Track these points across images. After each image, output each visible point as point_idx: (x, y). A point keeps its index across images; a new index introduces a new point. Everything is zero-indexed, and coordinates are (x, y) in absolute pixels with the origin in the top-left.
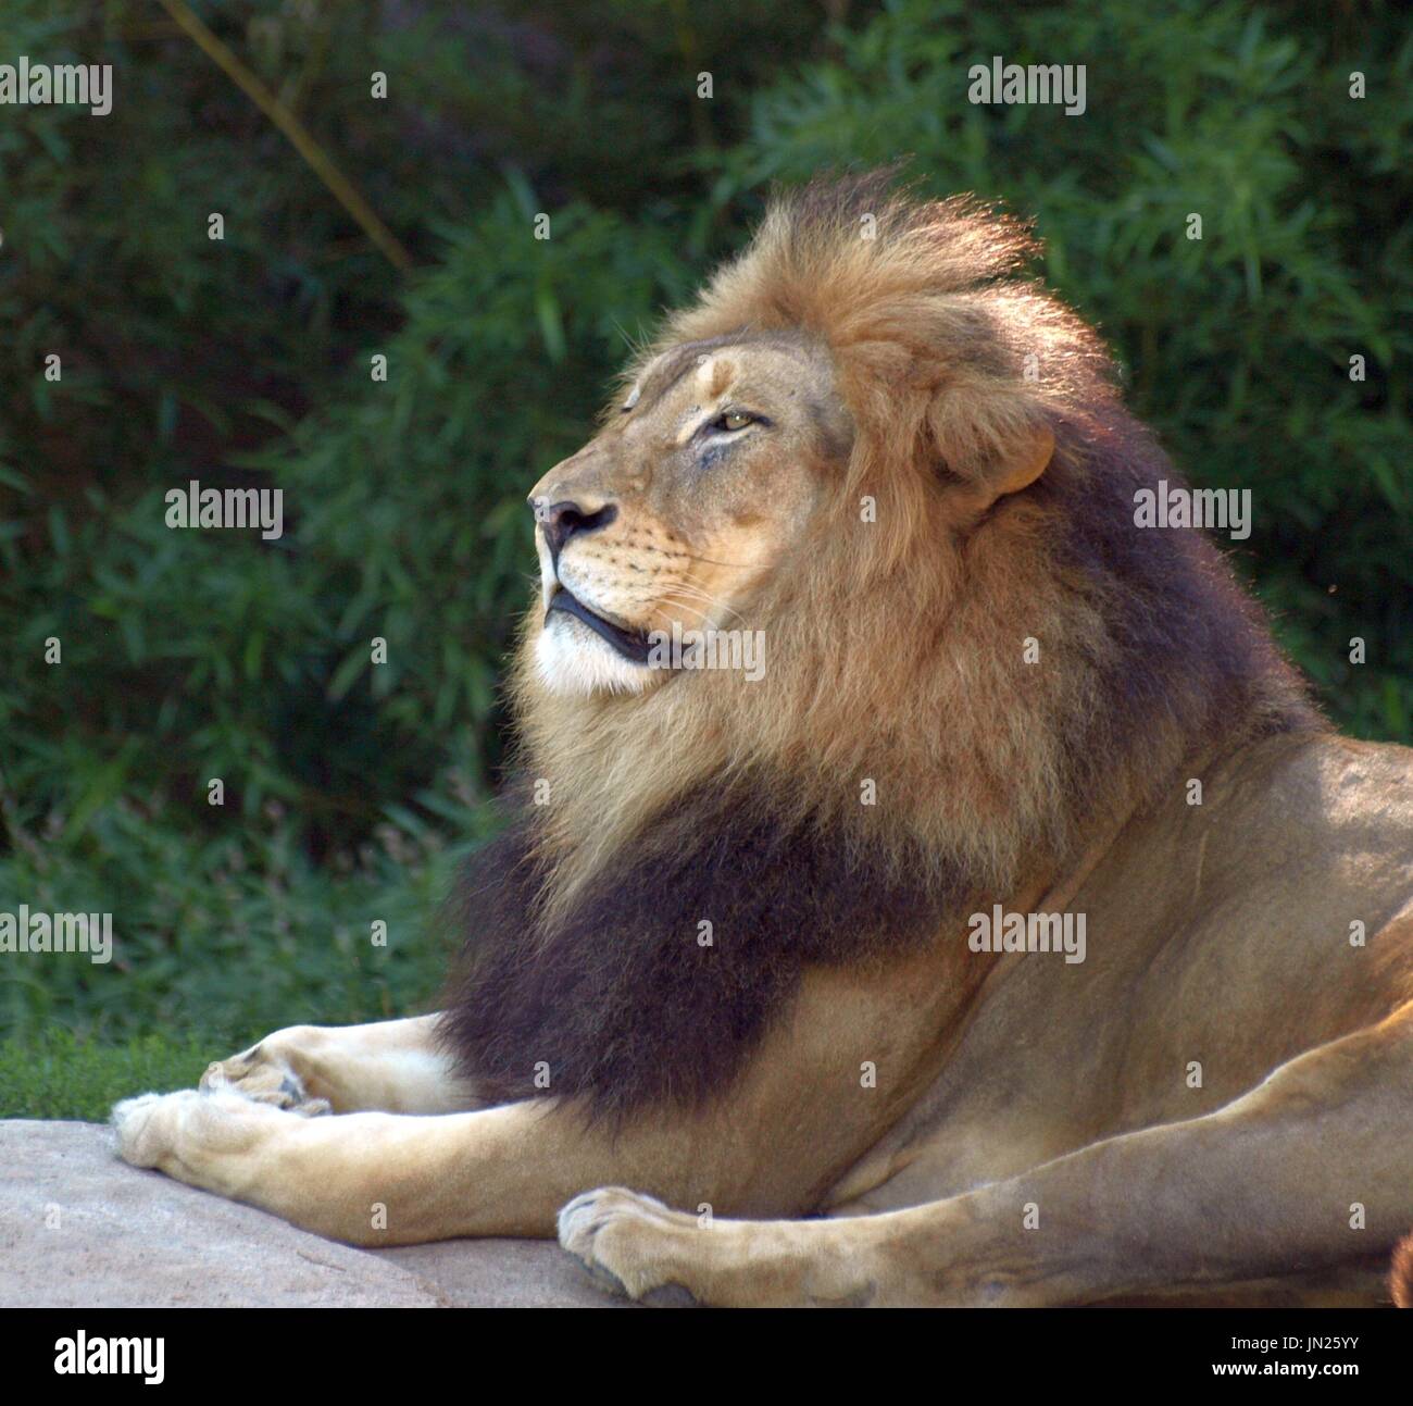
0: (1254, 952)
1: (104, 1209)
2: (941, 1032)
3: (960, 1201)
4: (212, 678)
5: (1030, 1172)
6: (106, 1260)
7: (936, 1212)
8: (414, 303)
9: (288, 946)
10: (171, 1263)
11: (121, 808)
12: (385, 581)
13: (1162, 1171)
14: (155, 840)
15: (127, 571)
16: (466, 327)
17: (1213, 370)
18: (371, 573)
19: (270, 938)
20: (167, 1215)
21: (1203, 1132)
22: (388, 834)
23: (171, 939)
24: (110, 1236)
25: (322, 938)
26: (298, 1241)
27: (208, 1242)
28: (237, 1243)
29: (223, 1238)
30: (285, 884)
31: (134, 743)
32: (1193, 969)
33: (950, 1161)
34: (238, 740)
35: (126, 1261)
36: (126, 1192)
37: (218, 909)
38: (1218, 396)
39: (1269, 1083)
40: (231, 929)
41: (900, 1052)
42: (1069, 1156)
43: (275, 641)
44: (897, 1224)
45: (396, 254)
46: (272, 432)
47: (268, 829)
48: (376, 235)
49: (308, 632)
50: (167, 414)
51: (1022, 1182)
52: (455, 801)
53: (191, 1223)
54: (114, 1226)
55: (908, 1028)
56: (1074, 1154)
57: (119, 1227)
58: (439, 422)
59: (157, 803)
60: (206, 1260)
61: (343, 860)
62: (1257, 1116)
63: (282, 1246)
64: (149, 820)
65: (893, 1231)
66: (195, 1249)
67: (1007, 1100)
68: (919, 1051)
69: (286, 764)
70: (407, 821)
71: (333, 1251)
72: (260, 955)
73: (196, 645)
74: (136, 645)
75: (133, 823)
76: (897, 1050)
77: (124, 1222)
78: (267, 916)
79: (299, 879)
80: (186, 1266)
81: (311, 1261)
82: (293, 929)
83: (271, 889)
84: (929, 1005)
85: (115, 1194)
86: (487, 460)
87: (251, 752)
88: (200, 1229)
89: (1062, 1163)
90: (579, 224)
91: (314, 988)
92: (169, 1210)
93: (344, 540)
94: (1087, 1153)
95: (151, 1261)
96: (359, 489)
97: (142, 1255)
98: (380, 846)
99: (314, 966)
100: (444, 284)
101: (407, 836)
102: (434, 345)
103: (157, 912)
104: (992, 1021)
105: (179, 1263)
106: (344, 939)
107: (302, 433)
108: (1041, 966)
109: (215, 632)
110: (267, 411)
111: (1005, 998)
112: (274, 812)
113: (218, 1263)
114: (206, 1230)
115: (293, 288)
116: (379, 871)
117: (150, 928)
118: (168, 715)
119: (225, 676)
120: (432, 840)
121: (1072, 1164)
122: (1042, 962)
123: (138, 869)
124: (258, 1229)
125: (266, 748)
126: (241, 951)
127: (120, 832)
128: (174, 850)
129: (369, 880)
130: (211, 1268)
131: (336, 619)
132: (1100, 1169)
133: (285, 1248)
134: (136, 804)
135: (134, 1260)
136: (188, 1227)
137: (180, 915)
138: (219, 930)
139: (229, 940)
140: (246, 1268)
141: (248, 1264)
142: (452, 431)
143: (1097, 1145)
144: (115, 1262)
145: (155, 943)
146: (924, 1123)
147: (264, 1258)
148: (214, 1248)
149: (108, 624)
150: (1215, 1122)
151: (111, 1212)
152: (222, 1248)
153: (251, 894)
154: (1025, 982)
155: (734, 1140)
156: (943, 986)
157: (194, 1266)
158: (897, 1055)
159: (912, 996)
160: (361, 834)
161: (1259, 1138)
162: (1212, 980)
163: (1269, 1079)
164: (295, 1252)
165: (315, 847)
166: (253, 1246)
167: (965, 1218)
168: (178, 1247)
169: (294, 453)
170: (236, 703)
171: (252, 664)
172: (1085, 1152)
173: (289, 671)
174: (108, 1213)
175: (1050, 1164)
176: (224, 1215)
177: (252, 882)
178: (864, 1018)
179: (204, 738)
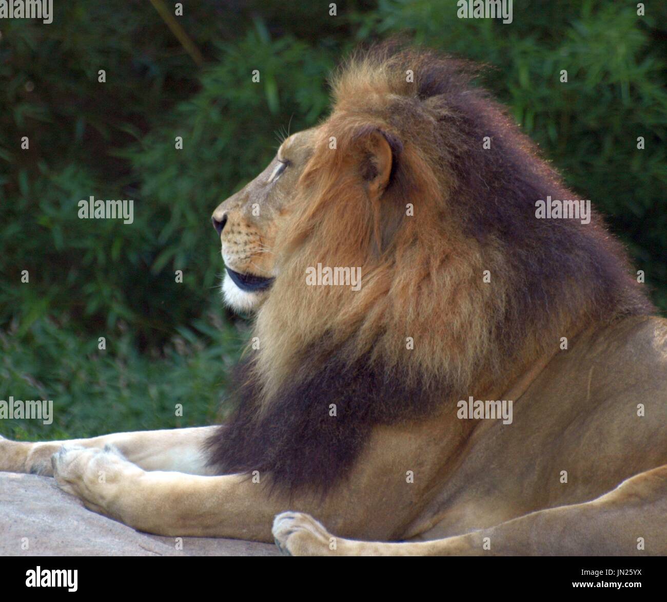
0: (618, 428)
1: (45, 518)
2: (449, 458)
3: (465, 537)
4: (95, 259)
5: (500, 525)
6: (45, 543)
7: (453, 542)
8: (206, 81)
9: (126, 393)
10: (77, 546)
11: (47, 321)
12: (183, 216)
13: (565, 528)
14: (63, 337)
15: (57, 204)
16: (231, 94)
17: (595, 136)
18: (176, 212)
19: (117, 389)
20: (76, 523)
21: (586, 510)
22: (178, 341)
23: (68, 387)
24: (47, 531)
25: (142, 390)
26: (140, 539)
27: (95, 537)
28: (109, 538)
29: (103, 536)
30: (125, 362)
31: (55, 289)
32: (588, 434)
33: (458, 520)
34: (106, 290)
35: (55, 544)
36: (56, 510)
37: (92, 373)
38: (597, 149)
39: (620, 488)
40: (98, 383)
41: (428, 467)
42: (520, 518)
43: (127, 243)
44: (434, 547)
45: (197, 57)
46: (132, 139)
47: (118, 334)
48: (188, 47)
49: (143, 239)
50: (80, 128)
51: (496, 529)
52: (212, 327)
53: (88, 528)
54: (49, 527)
55: (432, 455)
56: (522, 517)
57: (52, 527)
58: (214, 140)
59: (65, 319)
60: (94, 546)
61: (154, 352)
62: (613, 503)
63: (132, 541)
64: (61, 328)
65: (431, 550)
66: (89, 540)
67: (488, 492)
68: (438, 467)
69: (130, 303)
70: (188, 335)
71: (156, 545)
72: (111, 396)
73: (89, 243)
74: (59, 240)
75: (52, 328)
76: (427, 465)
77: (55, 525)
78: (116, 378)
79: (133, 361)
80: (84, 549)
81: (146, 550)
82: (129, 386)
83: (118, 365)
84: (443, 444)
85: (51, 511)
86: (236, 160)
87: (113, 297)
88: (92, 531)
89: (516, 521)
90: (288, 47)
91: (137, 414)
92: (77, 520)
93: (164, 195)
94: (529, 518)
95: (67, 545)
96: (172, 171)
97: (62, 542)
98: (174, 347)
99: (138, 403)
100: (221, 72)
101: (187, 342)
102: (214, 101)
103: (62, 373)
104: (477, 456)
105: (81, 547)
106: (153, 391)
107: (147, 141)
108: (502, 430)
109: (98, 237)
110: (129, 129)
111: (484, 445)
112: (122, 327)
113: (100, 548)
114: (94, 531)
115: (145, 69)
116: (172, 359)
117: (58, 380)
118: (72, 276)
119: (101, 258)
120: (199, 345)
121: (521, 522)
122: (503, 428)
123: (53, 351)
124: (120, 532)
125: (119, 295)
126: (102, 394)
127: (45, 332)
128: (71, 343)
129: (167, 362)
130: (96, 550)
131: (158, 234)
132: (534, 525)
133: (133, 542)
134: (54, 319)
135: (58, 544)
136: (86, 529)
137: (74, 375)
138: (91, 383)
139: (97, 389)
140: (114, 551)
141: (115, 549)
142: (220, 145)
143: (534, 513)
144: (49, 544)
145: (60, 388)
146: (444, 503)
147: (122, 547)
148: (98, 540)
149: (46, 230)
150: (592, 505)
151: (48, 520)
152: (102, 541)
153: (108, 366)
154: (494, 438)
155: (352, 500)
156: (450, 436)
157: (88, 549)
158: (427, 468)
159: (435, 439)
160: (164, 340)
161: (613, 515)
162: (596, 441)
163: (620, 486)
164: (138, 544)
165: (141, 345)
166: (117, 540)
167: (467, 545)
168: (80, 539)
169: (141, 151)
170: (106, 271)
171: (115, 253)
172: (528, 517)
173: (133, 258)
174: (47, 520)
175: (510, 522)
176: (104, 525)
177: (109, 361)
178: (410, 447)
179: (90, 288)
